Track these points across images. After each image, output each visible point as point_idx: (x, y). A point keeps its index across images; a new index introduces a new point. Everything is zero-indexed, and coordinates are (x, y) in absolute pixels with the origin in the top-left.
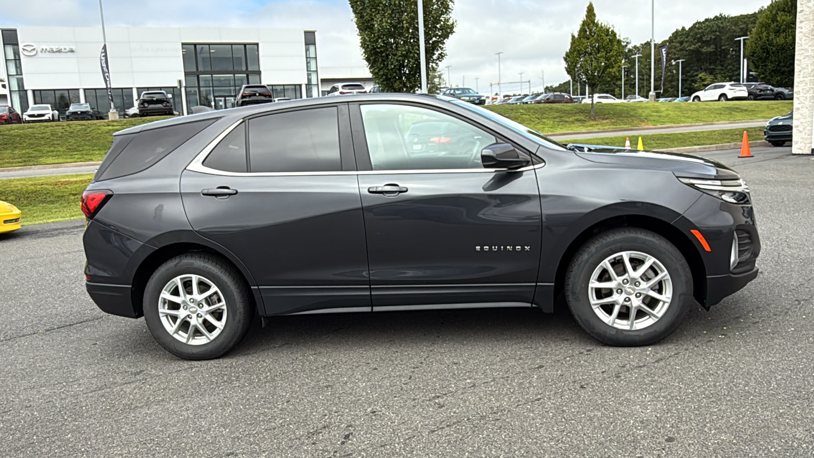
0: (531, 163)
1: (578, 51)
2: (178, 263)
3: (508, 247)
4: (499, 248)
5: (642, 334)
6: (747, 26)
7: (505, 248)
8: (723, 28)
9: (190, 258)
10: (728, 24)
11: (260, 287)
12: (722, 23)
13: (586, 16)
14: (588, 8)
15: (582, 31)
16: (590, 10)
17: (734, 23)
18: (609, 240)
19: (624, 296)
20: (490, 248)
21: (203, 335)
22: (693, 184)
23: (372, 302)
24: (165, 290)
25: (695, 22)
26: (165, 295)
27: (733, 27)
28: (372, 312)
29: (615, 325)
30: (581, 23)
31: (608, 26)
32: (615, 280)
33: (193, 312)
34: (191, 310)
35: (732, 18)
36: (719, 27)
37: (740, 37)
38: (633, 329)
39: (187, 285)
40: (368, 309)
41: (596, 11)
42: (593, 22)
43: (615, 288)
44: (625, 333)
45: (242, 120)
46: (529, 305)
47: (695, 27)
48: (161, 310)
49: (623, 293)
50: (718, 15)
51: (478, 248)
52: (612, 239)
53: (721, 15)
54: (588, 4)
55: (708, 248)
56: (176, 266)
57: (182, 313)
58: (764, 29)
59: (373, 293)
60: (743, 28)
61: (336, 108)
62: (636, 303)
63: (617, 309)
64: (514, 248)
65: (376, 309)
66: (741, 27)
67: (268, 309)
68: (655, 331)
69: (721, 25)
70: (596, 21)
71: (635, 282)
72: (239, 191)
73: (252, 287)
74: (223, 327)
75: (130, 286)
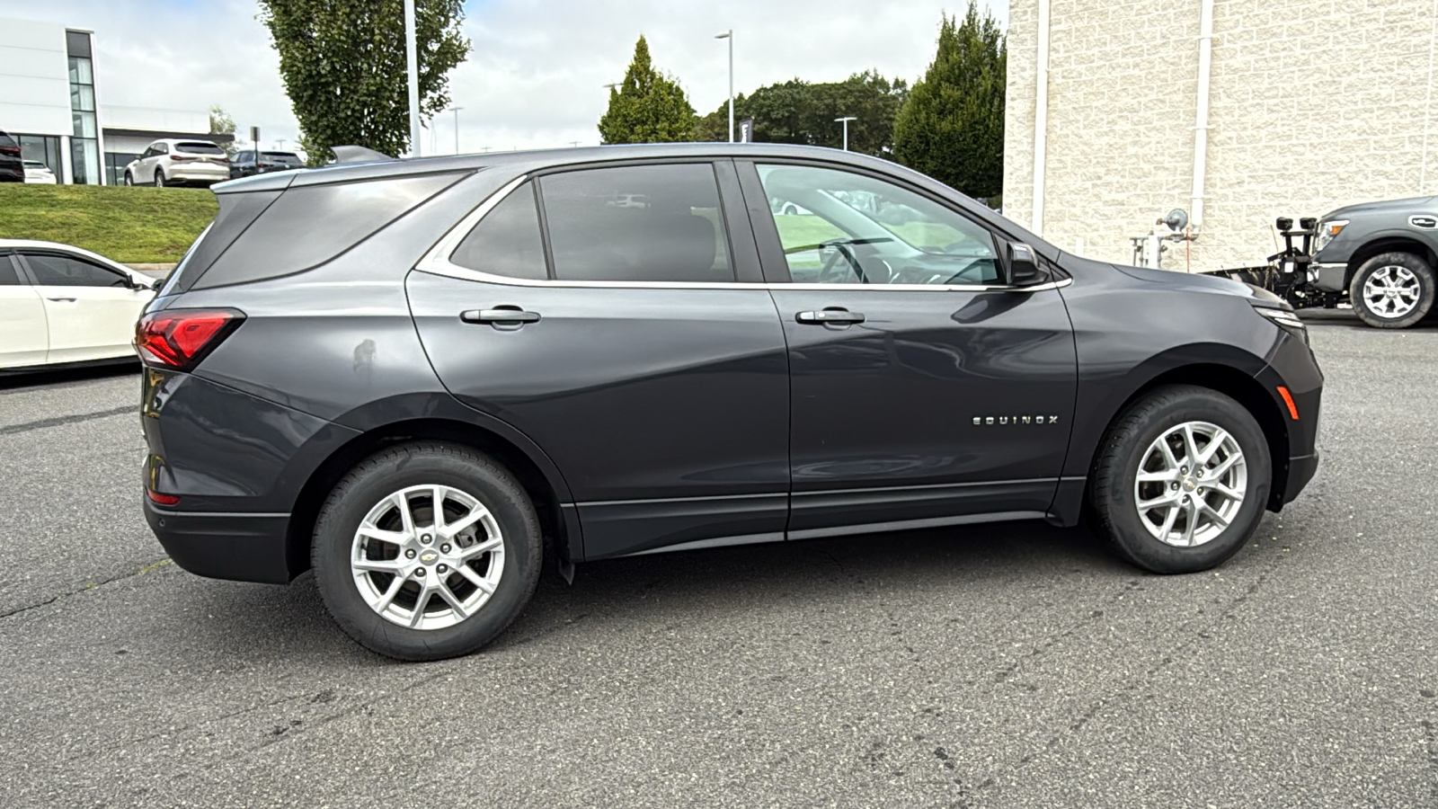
0: (1050, 277)
1: (624, 116)
2: (404, 462)
3: (1024, 418)
4: (1010, 420)
5: (1206, 551)
6: (835, 101)
7: (1019, 419)
8: (800, 101)
9: (430, 450)
10: (807, 96)
11: (578, 504)
12: (798, 93)
13: (635, 59)
14: (638, 44)
15: (629, 83)
16: (642, 49)
17: (816, 94)
18: (1167, 404)
19: (1181, 493)
20: (997, 420)
21: (449, 607)
22: (1273, 318)
23: (788, 521)
24: (368, 520)
25: (759, 87)
26: (368, 529)
27: (815, 102)
28: (786, 541)
29: (1169, 541)
30: (628, 69)
31: (672, 79)
32: (1174, 467)
33: (430, 563)
34: (424, 558)
35: (813, 86)
36: (793, 98)
37: (843, 117)
38: (1193, 545)
39: (421, 506)
40: (779, 537)
41: (651, 52)
42: (647, 69)
43: (1169, 481)
44: (1183, 552)
45: (525, 177)
46: (1041, 515)
47: (759, 96)
48: (355, 562)
49: (1181, 488)
50: (793, 80)
51: (977, 419)
52: (1172, 403)
53: (796, 80)
54: (638, 39)
55: (1295, 416)
56: (399, 467)
57: (403, 566)
58: (921, 106)
59: (793, 506)
60: (830, 104)
61: (710, 165)
62: (1199, 502)
63: (1173, 514)
64: (1033, 420)
65: (793, 535)
66: (826, 102)
67: (589, 546)
68: (1223, 546)
69: (797, 96)
70: (651, 69)
71: (1198, 468)
72: (542, 316)
73: (563, 505)
74: (495, 587)
75: (288, 515)
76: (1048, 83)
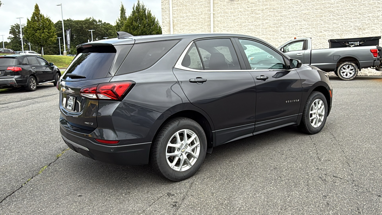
1: (33, 27)
4: (292, 101)
5: (319, 128)
6: (82, 25)
8: (72, 25)
10: (74, 23)
11: (216, 131)
12: (71, 23)
13: (35, 10)
14: (35, 6)
15: (33, 17)
16: (37, 7)
17: (76, 23)
19: (315, 116)
20: (290, 101)
23: (253, 130)
24: (170, 141)
25: (58, 21)
26: (170, 144)
27: (76, 25)
28: (253, 136)
29: (314, 127)
30: (33, 13)
31: (48, 17)
32: (314, 110)
33: (183, 152)
34: (182, 151)
35: (75, 21)
36: (69, 24)
37: (91, 30)
39: (182, 136)
40: (251, 135)
41: (40, 8)
42: (39, 14)
43: (314, 113)
44: (316, 129)
45: (193, 41)
46: (294, 123)
47: (59, 23)
48: (166, 154)
50: (69, 19)
51: (286, 102)
53: (70, 19)
54: (35, 5)
55: (331, 97)
57: (177, 154)
59: (256, 126)
60: (81, 26)
61: (229, 39)
62: (318, 117)
63: (315, 120)
66: (79, 25)
67: (217, 142)
69: (71, 24)
70: (40, 14)
71: (318, 110)
72: (207, 80)
73: (213, 132)
74: (198, 157)
75: (151, 142)
76: (173, 22)
